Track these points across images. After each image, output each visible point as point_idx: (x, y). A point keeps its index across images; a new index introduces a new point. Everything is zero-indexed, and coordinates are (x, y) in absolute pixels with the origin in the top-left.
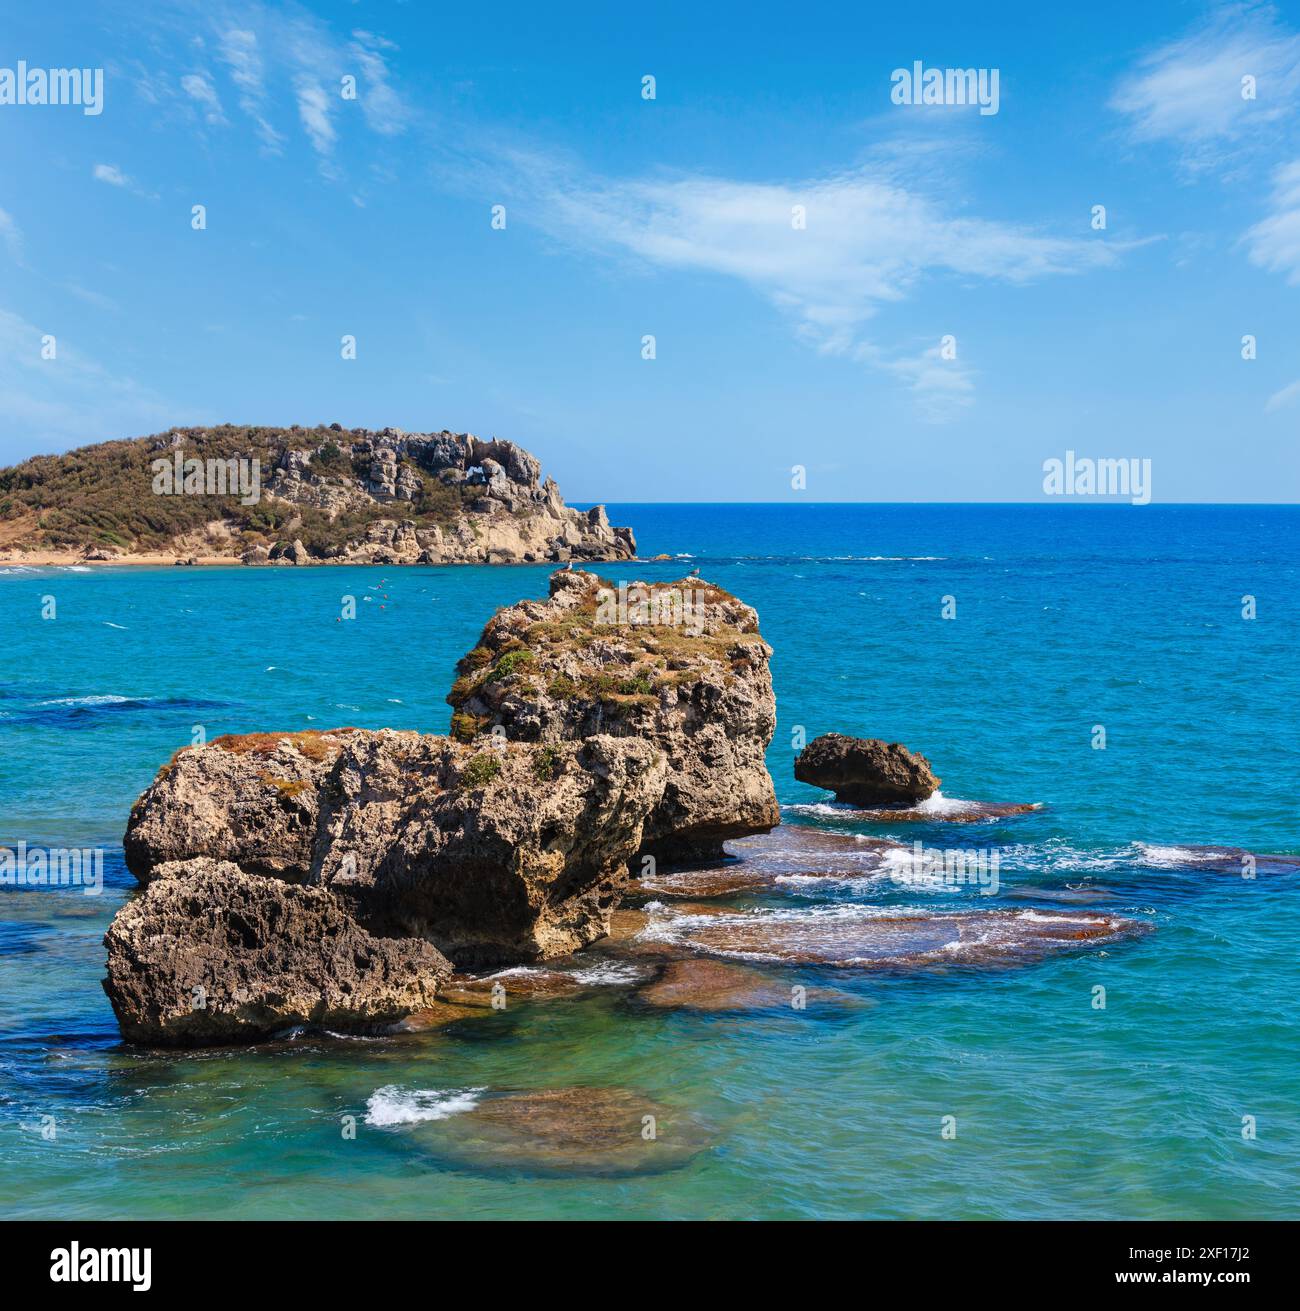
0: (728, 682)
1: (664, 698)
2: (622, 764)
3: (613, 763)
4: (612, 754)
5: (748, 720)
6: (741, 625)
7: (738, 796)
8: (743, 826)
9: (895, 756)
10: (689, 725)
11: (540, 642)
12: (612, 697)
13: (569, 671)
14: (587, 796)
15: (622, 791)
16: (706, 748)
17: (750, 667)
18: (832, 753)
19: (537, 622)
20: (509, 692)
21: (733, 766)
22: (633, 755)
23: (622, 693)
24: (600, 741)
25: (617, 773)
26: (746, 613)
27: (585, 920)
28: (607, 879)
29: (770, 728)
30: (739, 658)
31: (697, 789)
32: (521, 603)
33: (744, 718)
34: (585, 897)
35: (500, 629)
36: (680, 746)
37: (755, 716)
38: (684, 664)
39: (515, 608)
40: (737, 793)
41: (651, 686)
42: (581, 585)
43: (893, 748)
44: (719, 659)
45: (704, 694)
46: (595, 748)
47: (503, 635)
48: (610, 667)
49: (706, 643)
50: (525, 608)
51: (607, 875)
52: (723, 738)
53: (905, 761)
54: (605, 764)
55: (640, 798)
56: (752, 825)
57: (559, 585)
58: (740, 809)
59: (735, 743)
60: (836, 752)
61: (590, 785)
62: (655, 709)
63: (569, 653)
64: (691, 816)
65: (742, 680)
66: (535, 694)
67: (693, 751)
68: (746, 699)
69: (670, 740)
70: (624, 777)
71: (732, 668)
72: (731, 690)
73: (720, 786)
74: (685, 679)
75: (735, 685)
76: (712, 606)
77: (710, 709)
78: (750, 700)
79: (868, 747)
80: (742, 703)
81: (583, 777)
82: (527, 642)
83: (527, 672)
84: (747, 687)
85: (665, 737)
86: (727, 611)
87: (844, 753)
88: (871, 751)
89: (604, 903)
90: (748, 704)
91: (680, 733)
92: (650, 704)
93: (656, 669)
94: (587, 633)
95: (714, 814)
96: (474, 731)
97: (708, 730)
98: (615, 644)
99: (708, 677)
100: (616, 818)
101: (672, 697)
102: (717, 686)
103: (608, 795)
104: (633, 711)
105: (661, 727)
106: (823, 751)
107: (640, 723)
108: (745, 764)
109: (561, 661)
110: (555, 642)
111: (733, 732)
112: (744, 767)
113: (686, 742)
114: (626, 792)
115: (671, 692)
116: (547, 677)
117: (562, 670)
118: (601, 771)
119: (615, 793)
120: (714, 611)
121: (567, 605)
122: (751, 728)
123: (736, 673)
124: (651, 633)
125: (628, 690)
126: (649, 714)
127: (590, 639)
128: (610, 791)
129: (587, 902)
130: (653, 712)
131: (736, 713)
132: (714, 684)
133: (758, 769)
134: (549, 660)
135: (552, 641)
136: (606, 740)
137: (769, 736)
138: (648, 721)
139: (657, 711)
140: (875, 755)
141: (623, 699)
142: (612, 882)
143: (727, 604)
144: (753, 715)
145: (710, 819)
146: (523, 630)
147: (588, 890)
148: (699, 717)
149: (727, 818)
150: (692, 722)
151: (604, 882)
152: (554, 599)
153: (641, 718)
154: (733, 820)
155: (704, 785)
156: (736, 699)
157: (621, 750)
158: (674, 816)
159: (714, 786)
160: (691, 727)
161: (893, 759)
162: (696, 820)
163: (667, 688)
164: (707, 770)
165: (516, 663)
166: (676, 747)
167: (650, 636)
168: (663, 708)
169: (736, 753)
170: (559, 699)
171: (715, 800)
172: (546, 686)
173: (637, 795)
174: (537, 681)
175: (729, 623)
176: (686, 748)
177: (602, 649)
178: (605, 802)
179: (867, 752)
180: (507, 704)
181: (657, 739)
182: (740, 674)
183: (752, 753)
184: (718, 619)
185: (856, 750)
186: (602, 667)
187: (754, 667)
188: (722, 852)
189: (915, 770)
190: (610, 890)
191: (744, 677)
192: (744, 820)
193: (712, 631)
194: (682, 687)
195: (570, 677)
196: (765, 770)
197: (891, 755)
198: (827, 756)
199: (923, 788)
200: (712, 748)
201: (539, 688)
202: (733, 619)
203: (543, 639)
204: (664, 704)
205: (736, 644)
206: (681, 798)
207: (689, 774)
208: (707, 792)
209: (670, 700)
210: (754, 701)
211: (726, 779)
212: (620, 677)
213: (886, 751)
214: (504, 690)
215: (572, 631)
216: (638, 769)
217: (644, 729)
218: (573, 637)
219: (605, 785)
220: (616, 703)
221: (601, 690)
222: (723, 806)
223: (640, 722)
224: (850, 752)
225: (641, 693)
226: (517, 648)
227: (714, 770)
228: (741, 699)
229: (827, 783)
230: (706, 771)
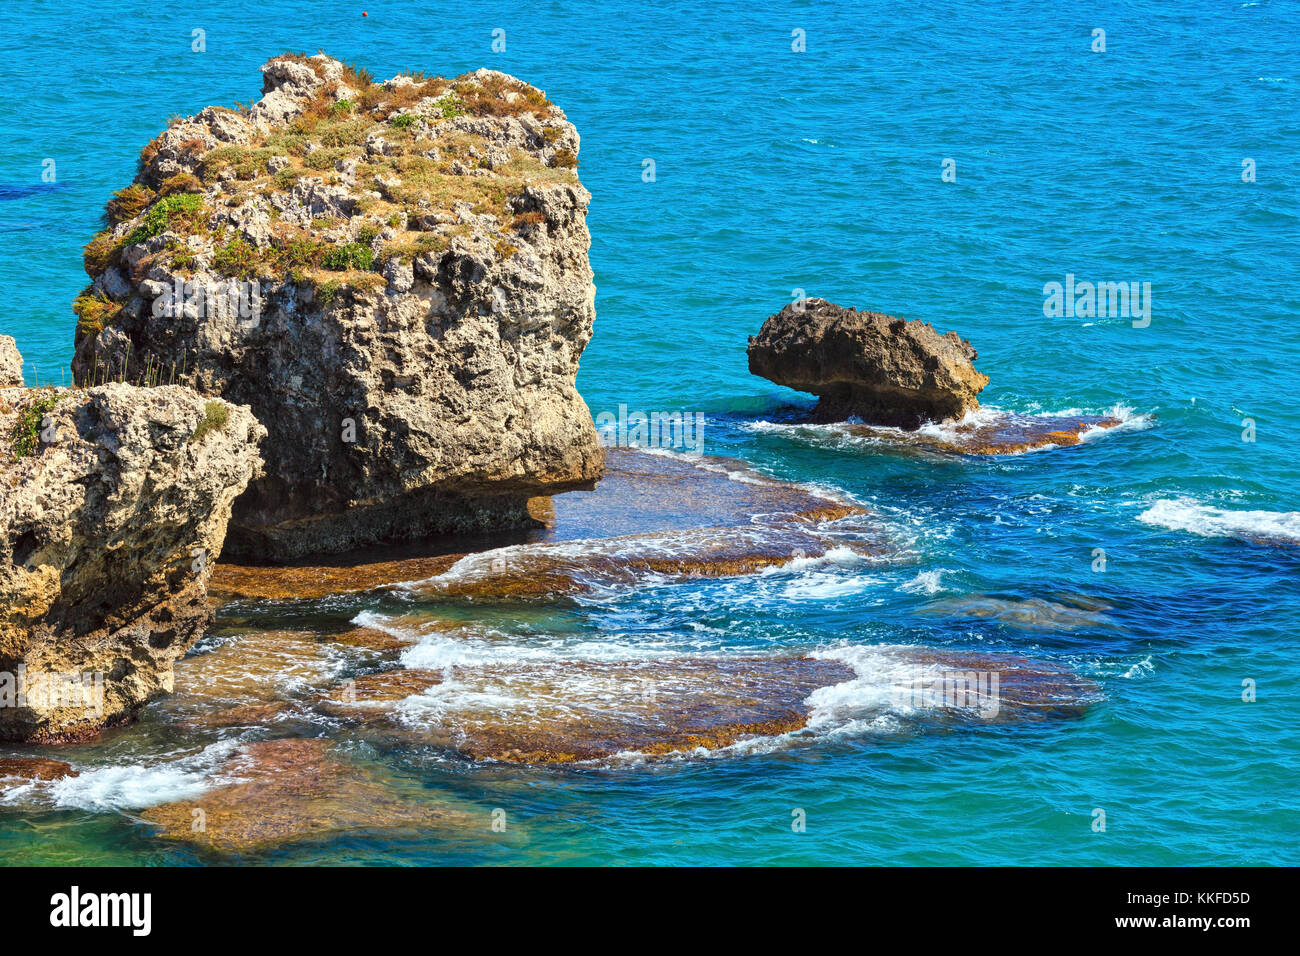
0: (503, 252)
1: (390, 278)
2: (142, 432)
3: (125, 432)
4: (125, 416)
5: (536, 313)
6: (548, 152)
7: (519, 435)
8: (531, 482)
9: (901, 341)
10: (437, 320)
11: (220, 179)
12: (309, 275)
13: (251, 231)
14: (89, 481)
15: (148, 474)
16: (466, 357)
17: (543, 227)
18: (803, 333)
19: (225, 145)
20: (154, 263)
21: (511, 386)
22: (162, 417)
23: (328, 267)
24: (109, 394)
25: (132, 447)
26: (560, 131)
27: (129, 669)
28: (164, 604)
29: (583, 324)
30: (528, 210)
31: (445, 425)
32: (205, 111)
33: (530, 309)
34: (124, 632)
35: (164, 155)
36: (420, 354)
37: (551, 305)
38: (433, 221)
39: (196, 121)
40: (519, 429)
41: (375, 256)
42: (309, 81)
43: (897, 327)
44: (493, 213)
45: (458, 271)
46: (100, 405)
47: (167, 166)
48: (321, 223)
49: (476, 185)
50: (210, 118)
51: (162, 597)
52: (492, 342)
53: (917, 350)
54: (113, 432)
55: (188, 481)
56: (544, 481)
57: (275, 81)
58: (524, 456)
59: (517, 349)
60: (808, 331)
61: (91, 464)
62: (377, 296)
63: (259, 198)
64: (430, 469)
65: (528, 247)
66: (192, 267)
67: (440, 363)
68: (533, 279)
69: (400, 346)
70: (150, 453)
71: (514, 227)
72: (509, 264)
73: (484, 419)
74: (425, 247)
75: (516, 255)
76: (503, 121)
77: (467, 295)
78: (540, 281)
79: (858, 326)
80: (526, 285)
81: (82, 451)
82: (201, 178)
83: (187, 230)
84: (535, 258)
85: (393, 341)
86: (529, 129)
87: (820, 333)
88: (861, 332)
89: (161, 641)
90: (537, 287)
91: (421, 334)
92: (367, 287)
93: (388, 230)
94: (296, 164)
95: (474, 466)
96: (98, 324)
97: (469, 329)
98: (333, 184)
99: (465, 242)
100: (145, 511)
101: (404, 277)
102: (480, 259)
103: (121, 481)
104: (341, 300)
105: (386, 324)
106: (789, 330)
107: (351, 319)
108: (537, 382)
109: (244, 212)
110: (244, 179)
111: (510, 332)
112: (534, 387)
113: (431, 348)
114: (154, 476)
115: (402, 268)
116: (218, 239)
117: (241, 227)
118: (110, 444)
119: (133, 479)
120: (505, 130)
121: (278, 115)
122: (546, 325)
123: (520, 235)
124: (394, 167)
125: (338, 263)
126: (366, 304)
127: (295, 176)
128: (123, 475)
129: (129, 641)
130: (373, 300)
131: (517, 302)
132: (474, 256)
133: (560, 390)
134: (225, 211)
135: (239, 177)
136: (119, 393)
137: (584, 336)
138: (364, 315)
139: (380, 299)
140: (868, 339)
141: (325, 278)
142: (172, 608)
143: (529, 117)
144: (544, 303)
145: (467, 474)
146: (200, 157)
147: (129, 622)
148: (453, 308)
149: (498, 471)
150: (442, 315)
151: (158, 608)
152: (260, 105)
153: (353, 309)
154: (511, 473)
155: (457, 417)
156: (515, 279)
157: (140, 409)
158: (403, 469)
159: (474, 419)
160: (439, 324)
161: (897, 346)
162: (441, 476)
163: (396, 261)
164: (464, 394)
165: (172, 215)
166: (409, 357)
167: (391, 173)
168: (388, 293)
169: (518, 365)
170: (231, 276)
171: (475, 442)
172: (213, 253)
173: (183, 477)
174: (200, 246)
175: (531, 149)
176: (428, 359)
177: (311, 194)
178: (117, 491)
179: (854, 333)
180: (148, 282)
181: (377, 343)
182: (526, 238)
183: (549, 365)
184: (512, 143)
185: (837, 329)
186: (308, 223)
187: (552, 225)
188: (526, 517)
189: (932, 364)
190: (170, 620)
191: (533, 242)
192: (530, 474)
193: (496, 163)
194: (421, 260)
195: (252, 240)
196: (574, 391)
197: (893, 340)
198: (795, 338)
199: (945, 394)
200: (473, 359)
201: (199, 258)
202: (537, 142)
203: (225, 174)
204: (391, 289)
205: (525, 187)
206: (413, 441)
207: (432, 400)
208: (461, 430)
209: (400, 282)
210: (548, 280)
211: (496, 409)
212: (331, 241)
213: (887, 332)
214: (148, 259)
215: (272, 161)
216: (172, 439)
217: (356, 328)
218: (271, 170)
219: (116, 465)
220: (315, 284)
221: (294, 263)
222: (489, 452)
223: (350, 316)
224: (829, 333)
225: (358, 268)
226: (183, 189)
227: (475, 395)
228: (523, 278)
229: (796, 381)
230: (462, 396)
